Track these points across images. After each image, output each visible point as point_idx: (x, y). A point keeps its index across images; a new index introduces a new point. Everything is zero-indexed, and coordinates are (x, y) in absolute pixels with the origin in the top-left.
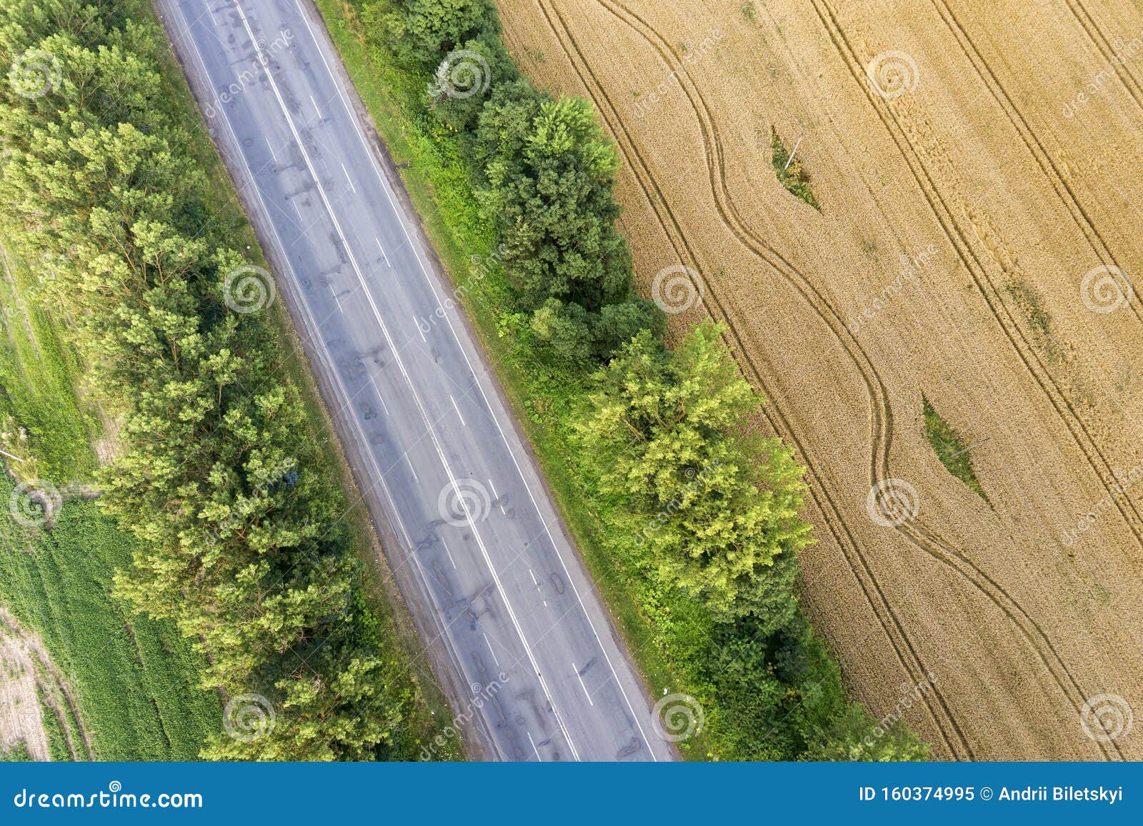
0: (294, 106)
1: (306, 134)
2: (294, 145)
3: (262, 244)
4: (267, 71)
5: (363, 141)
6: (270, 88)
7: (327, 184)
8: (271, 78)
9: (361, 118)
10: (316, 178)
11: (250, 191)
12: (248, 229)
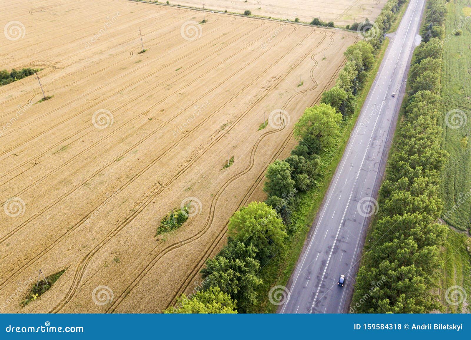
0: (324, 263)
1: (327, 253)
2: (334, 253)
3: (365, 239)
4: (322, 278)
5: (313, 239)
6: (326, 273)
7: (333, 237)
8: (323, 275)
9: (307, 245)
10: (335, 241)
11: (357, 253)
12: (366, 244)
